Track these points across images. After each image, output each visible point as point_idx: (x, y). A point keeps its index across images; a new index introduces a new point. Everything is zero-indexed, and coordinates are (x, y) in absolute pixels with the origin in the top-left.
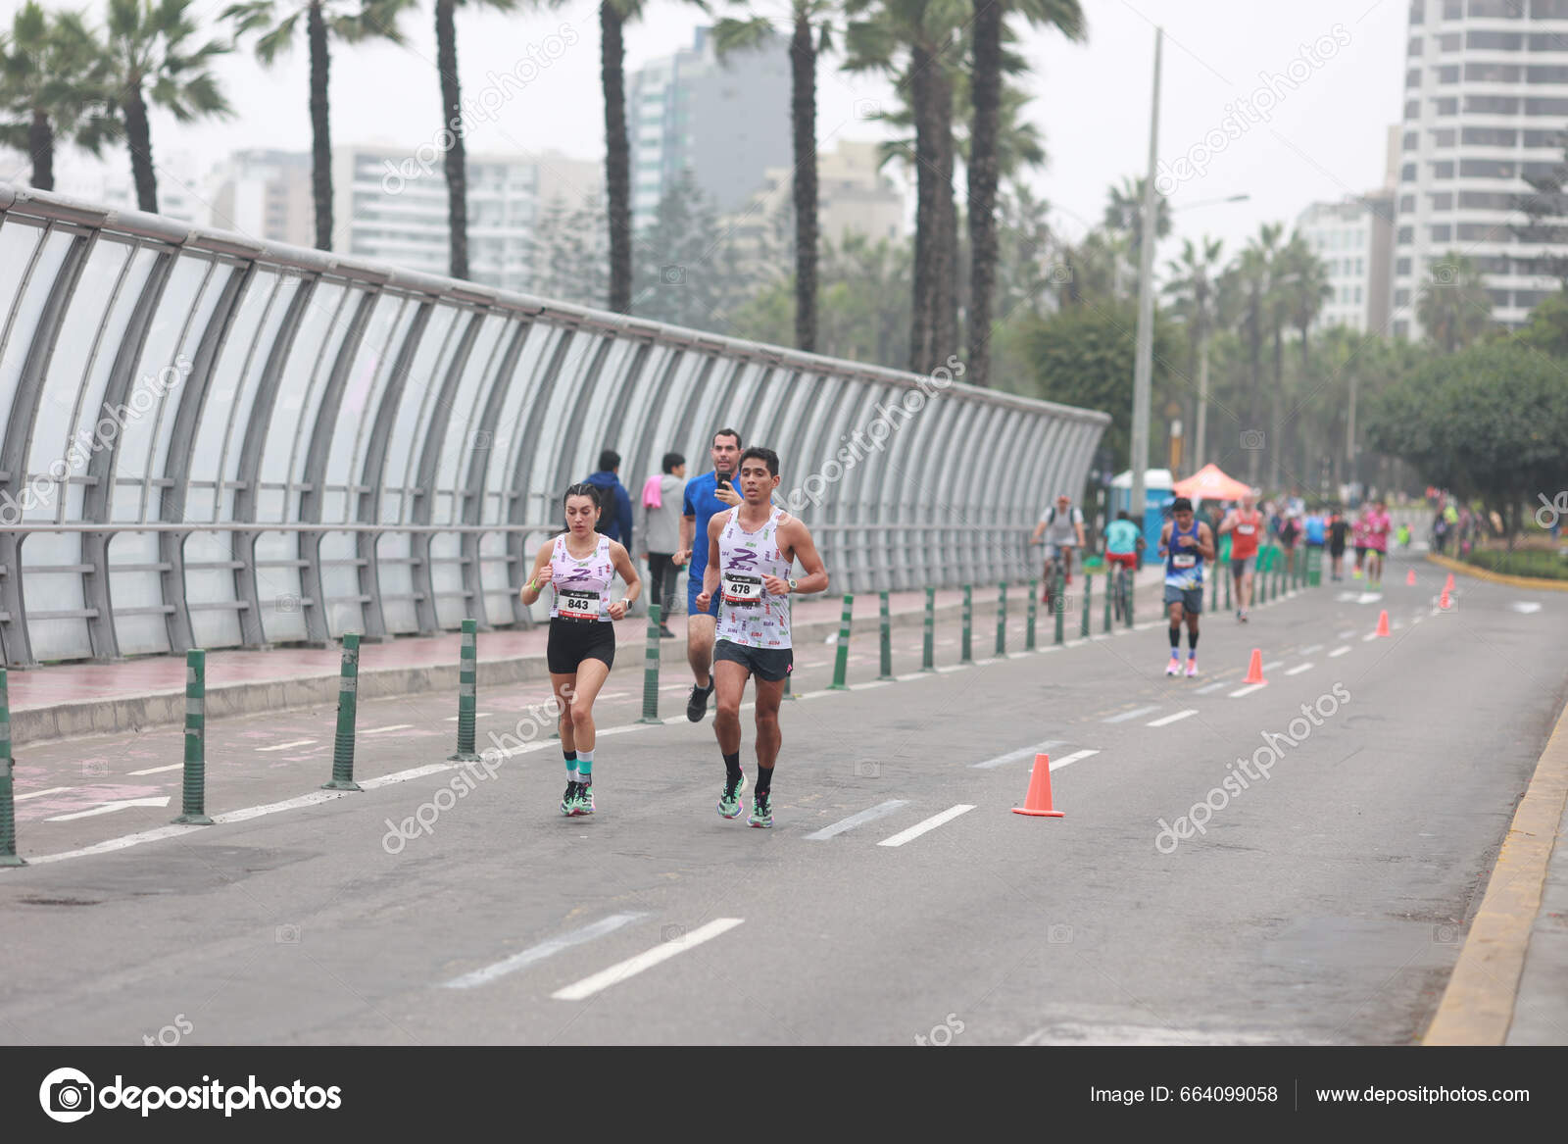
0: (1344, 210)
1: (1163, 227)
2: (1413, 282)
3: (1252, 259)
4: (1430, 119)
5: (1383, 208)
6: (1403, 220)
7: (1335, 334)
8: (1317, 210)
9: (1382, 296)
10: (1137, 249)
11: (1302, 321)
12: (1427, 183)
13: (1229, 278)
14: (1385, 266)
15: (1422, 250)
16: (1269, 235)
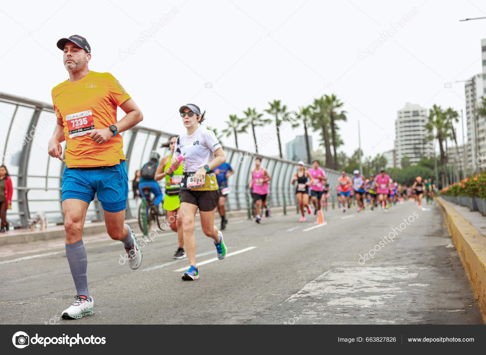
0: (389, 152)
1: (362, 154)
2: (399, 161)
3: (376, 159)
4: (399, 139)
5: (394, 151)
6: (397, 153)
7: (389, 169)
8: (385, 153)
9: (395, 164)
10: (359, 158)
11: (384, 166)
12: (400, 148)
13: (373, 162)
14: (395, 159)
15: (400, 157)
16: (378, 155)
